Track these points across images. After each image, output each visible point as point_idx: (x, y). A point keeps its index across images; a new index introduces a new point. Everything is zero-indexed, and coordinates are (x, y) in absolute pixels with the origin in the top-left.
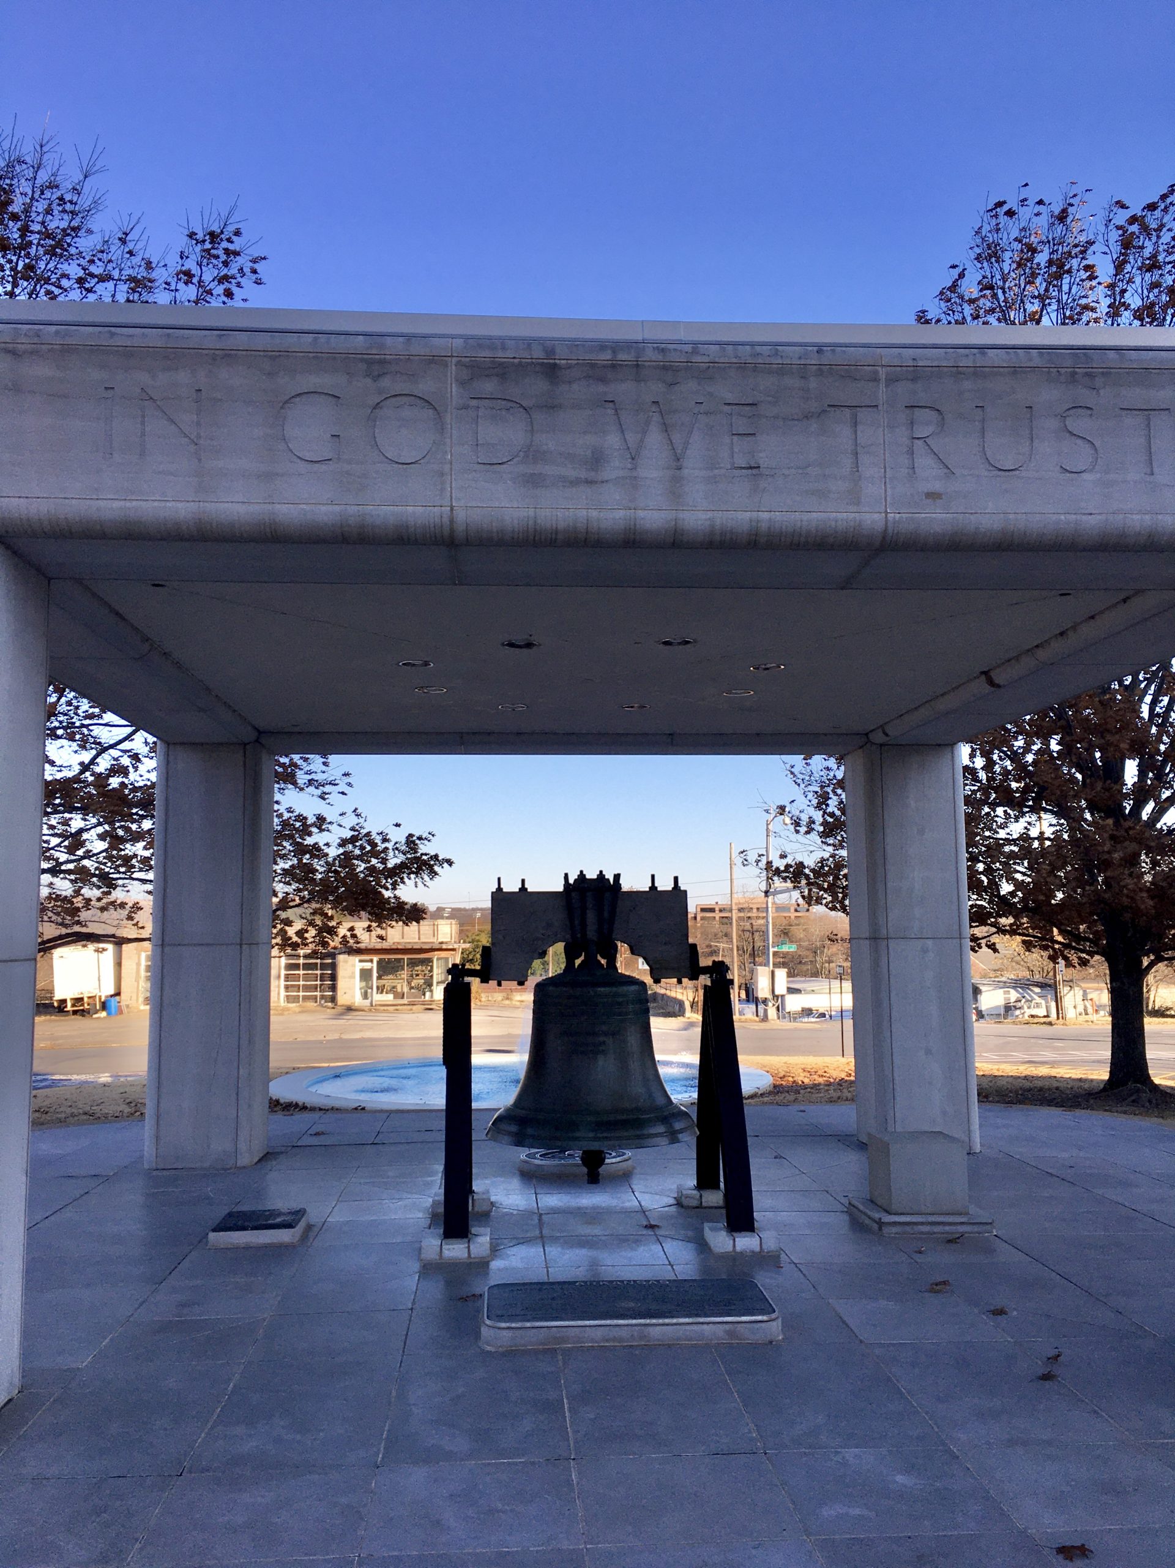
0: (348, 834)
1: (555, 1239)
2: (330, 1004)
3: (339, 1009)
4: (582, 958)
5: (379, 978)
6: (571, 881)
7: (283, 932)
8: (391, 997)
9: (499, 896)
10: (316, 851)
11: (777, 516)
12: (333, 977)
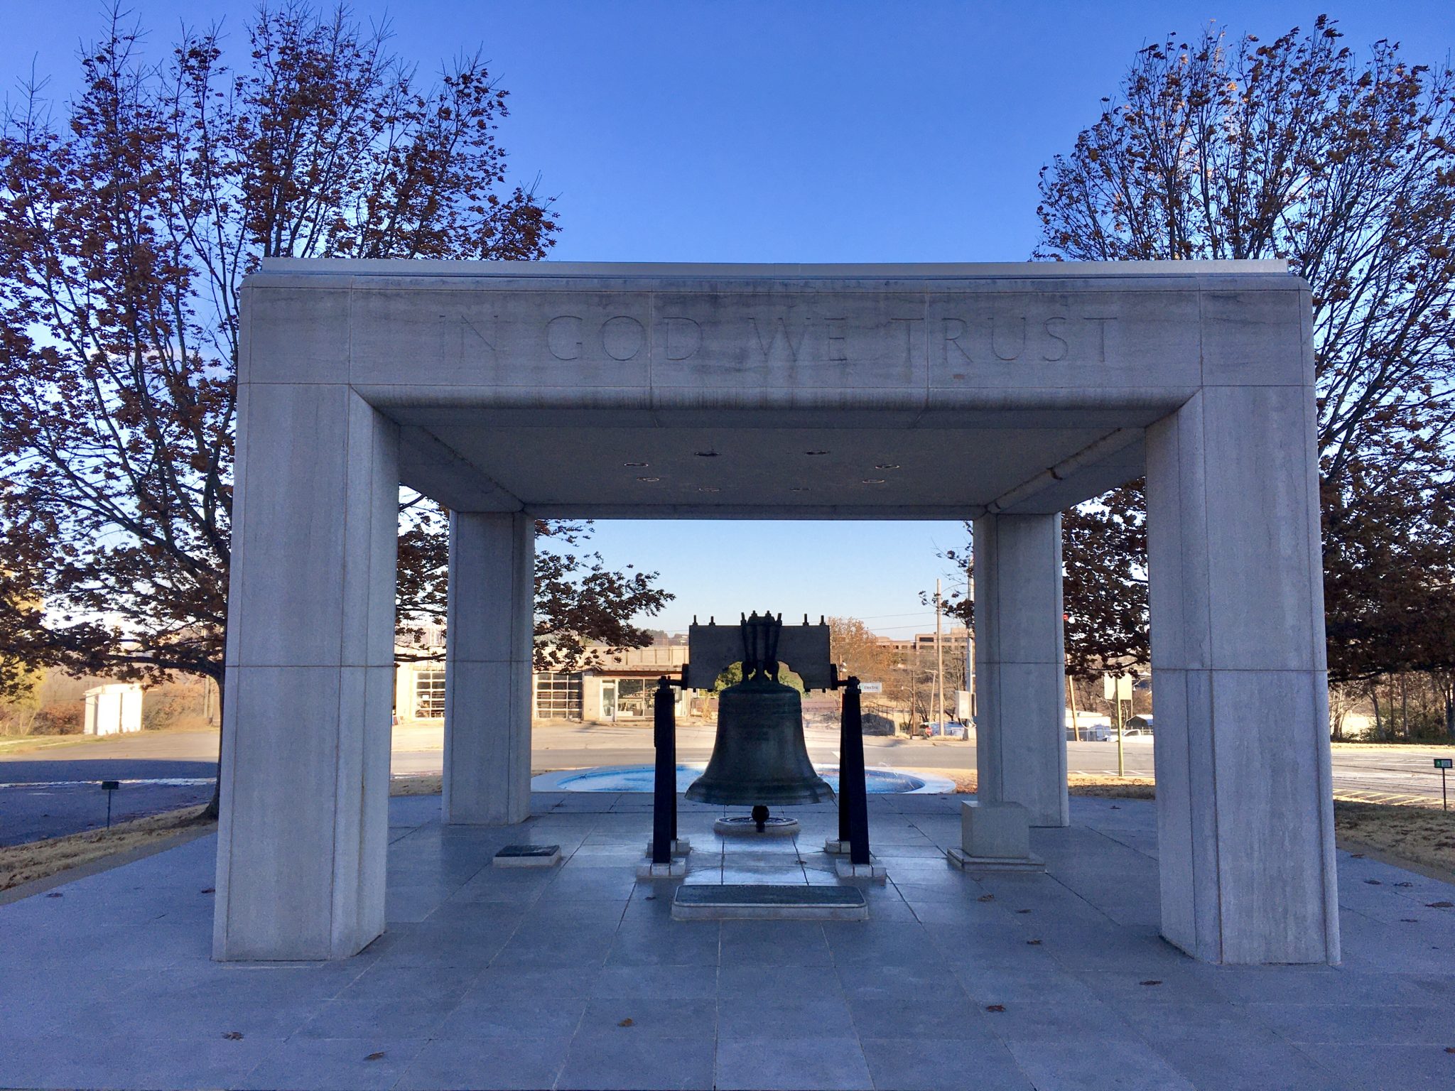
0: (590, 574)
1: (730, 868)
2: (577, 719)
3: (584, 724)
4: (753, 674)
5: (620, 697)
6: (747, 619)
7: (539, 654)
8: (630, 713)
9: (695, 629)
10: (567, 590)
11: (858, 391)
12: (580, 696)
